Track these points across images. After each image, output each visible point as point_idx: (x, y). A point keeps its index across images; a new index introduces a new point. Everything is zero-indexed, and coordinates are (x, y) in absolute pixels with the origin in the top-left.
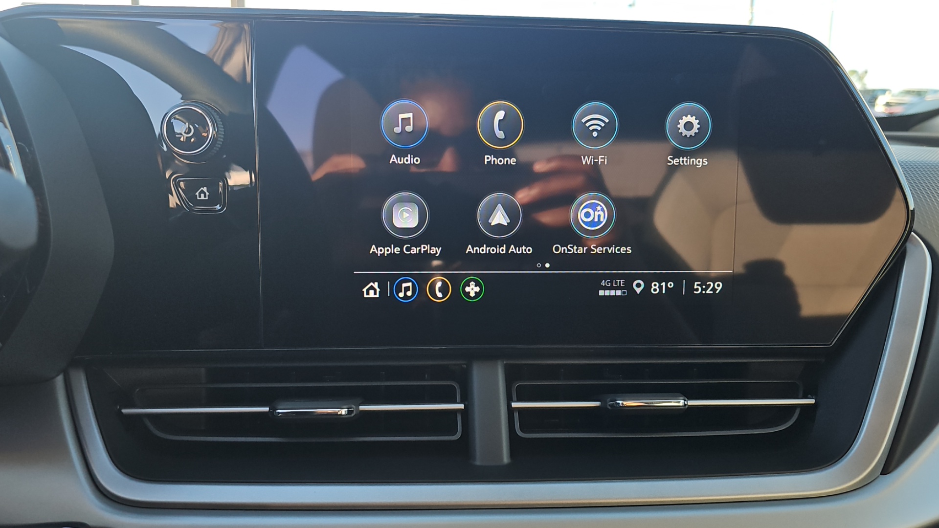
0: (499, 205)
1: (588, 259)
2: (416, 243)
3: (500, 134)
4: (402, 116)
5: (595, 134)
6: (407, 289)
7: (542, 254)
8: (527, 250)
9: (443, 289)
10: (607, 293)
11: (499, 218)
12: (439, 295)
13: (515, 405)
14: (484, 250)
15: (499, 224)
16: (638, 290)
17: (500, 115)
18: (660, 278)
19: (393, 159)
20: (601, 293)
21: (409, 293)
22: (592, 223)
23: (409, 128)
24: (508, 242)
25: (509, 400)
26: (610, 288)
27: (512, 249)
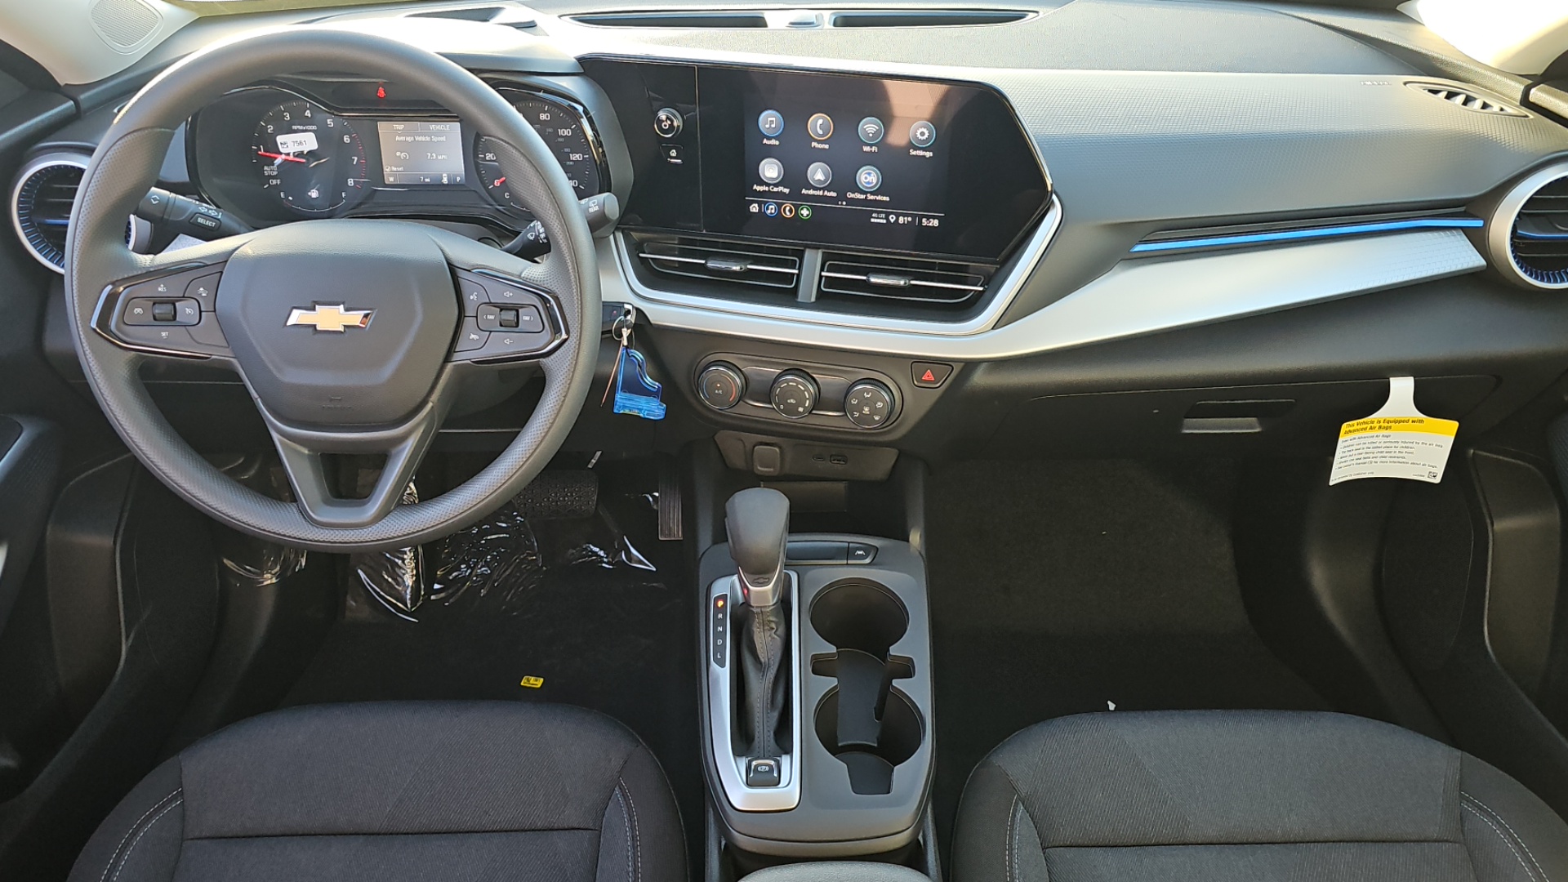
0: (820, 170)
1: (866, 202)
2: (776, 185)
3: (821, 132)
4: (770, 119)
5: (871, 135)
6: (772, 209)
7: (842, 196)
8: (834, 194)
9: (791, 211)
10: (876, 220)
11: (820, 176)
12: (788, 213)
13: (823, 274)
14: (811, 192)
15: (819, 180)
16: (892, 221)
17: (820, 122)
18: (904, 215)
19: (765, 141)
20: (872, 220)
21: (773, 211)
22: (868, 183)
23: (773, 126)
24: (823, 189)
25: (822, 270)
26: (878, 218)
27: (826, 193)
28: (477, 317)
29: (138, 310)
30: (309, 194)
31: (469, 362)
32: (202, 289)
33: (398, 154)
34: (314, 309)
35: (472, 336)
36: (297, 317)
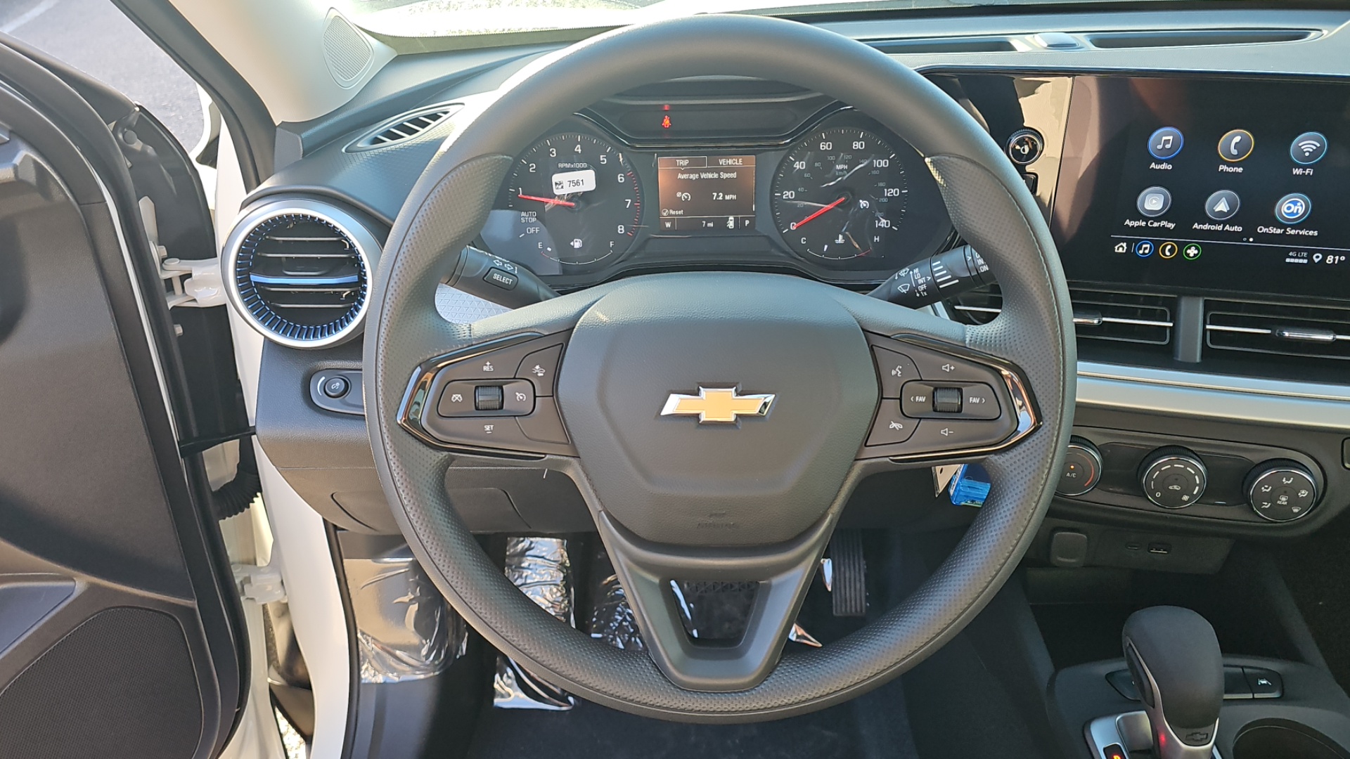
0: (1224, 199)
1: (1283, 238)
2: (1158, 219)
3: (1234, 152)
4: (1164, 138)
5: (1307, 154)
6: (1146, 248)
7: (1249, 231)
8: (1238, 229)
9: (1171, 251)
10: (1292, 260)
11: (1222, 207)
12: (1168, 254)
13: (1208, 327)
14: (1206, 227)
15: (1221, 211)
16: (1316, 260)
17: (1237, 139)
18: (1336, 253)
19: (1153, 165)
20: (1288, 260)
21: (1147, 251)
22: (1292, 214)
23: (1168, 146)
24: (1225, 223)
25: (1205, 323)
26: (1297, 257)
27: (1227, 227)
28: (900, 399)
29: (457, 397)
30: (572, 244)
31: (887, 459)
32: (537, 367)
33: (679, 194)
34: (697, 393)
35: (894, 425)
36: (674, 404)
